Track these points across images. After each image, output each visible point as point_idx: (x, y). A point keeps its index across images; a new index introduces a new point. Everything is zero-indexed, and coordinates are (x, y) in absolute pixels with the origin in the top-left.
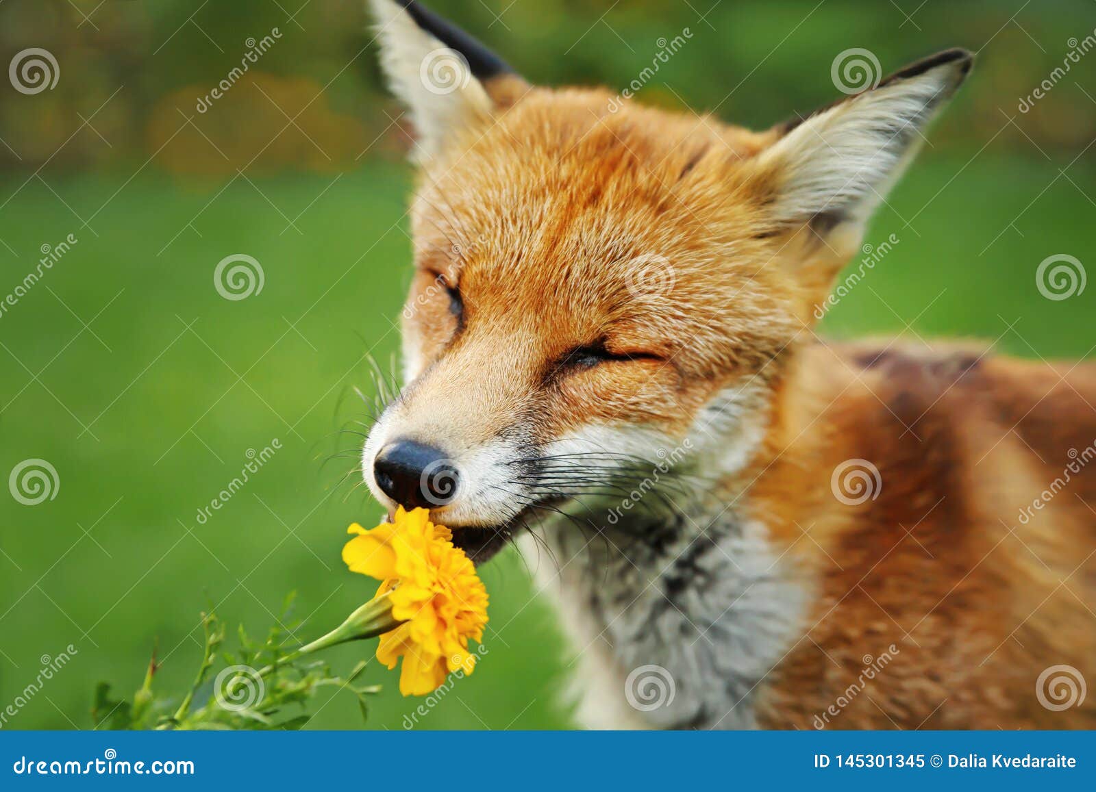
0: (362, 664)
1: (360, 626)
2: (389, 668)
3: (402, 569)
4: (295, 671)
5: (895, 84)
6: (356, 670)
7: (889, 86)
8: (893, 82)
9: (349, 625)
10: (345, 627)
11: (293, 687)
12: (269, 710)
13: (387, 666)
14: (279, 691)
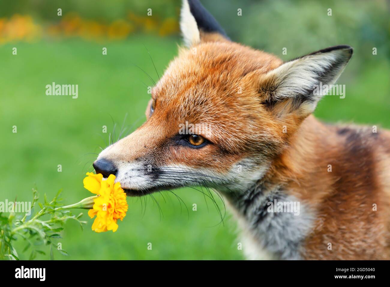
0: (81, 214)
1: (83, 205)
2: (91, 218)
3: (101, 193)
4: (60, 214)
5: (319, 54)
6: (80, 215)
7: (316, 55)
8: (318, 53)
9: (80, 203)
10: (79, 204)
11: (59, 219)
12: (51, 224)
13: (90, 217)
14: (54, 219)
